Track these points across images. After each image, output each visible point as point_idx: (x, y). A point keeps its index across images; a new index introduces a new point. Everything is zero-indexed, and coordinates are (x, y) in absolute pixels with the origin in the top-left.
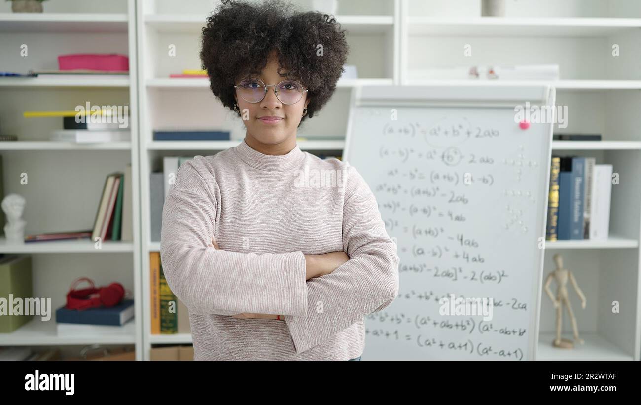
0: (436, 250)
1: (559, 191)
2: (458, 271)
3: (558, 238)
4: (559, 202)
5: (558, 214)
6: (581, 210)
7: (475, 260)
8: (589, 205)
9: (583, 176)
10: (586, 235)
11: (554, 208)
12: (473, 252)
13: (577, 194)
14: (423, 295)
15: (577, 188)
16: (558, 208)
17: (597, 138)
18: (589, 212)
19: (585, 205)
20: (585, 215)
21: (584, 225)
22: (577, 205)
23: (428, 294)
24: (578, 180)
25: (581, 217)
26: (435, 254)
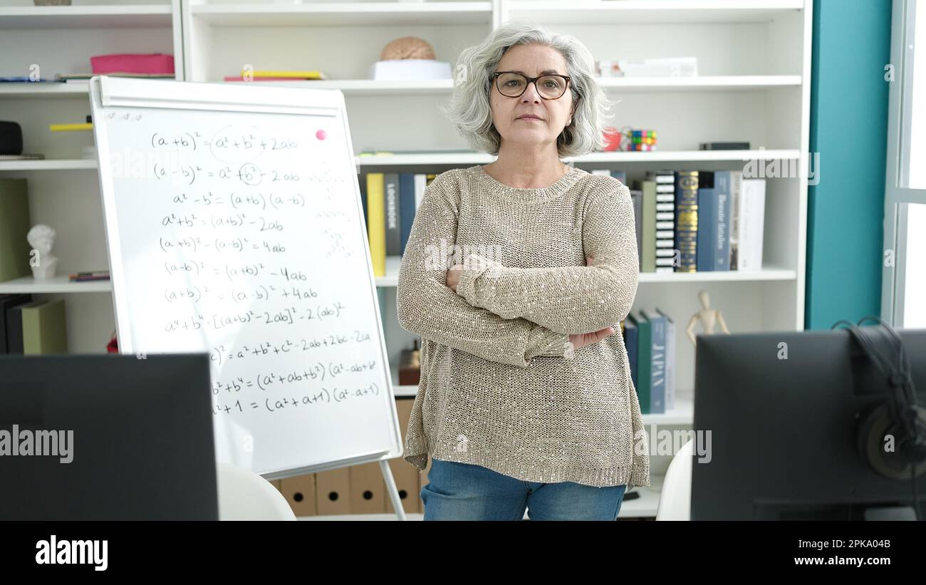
0: (262, 291)
1: (698, 211)
2: (291, 311)
3: (697, 270)
4: (698, 226)
5: (697, 240)
6: (726, 236)
7: (307, 295)
8: (736, 228)
9: (728, 193)
10: (733, 265)
11: (693, 232)
12: (302, 287)
13: (721, 216)
14: (259, 349)
15: (721, 207)
16: (697, 232)
17: (745, 146)
18: (736, 237)
19: (732, 227)
20: (732, 241)
21: (730, 252)
22: (721, 227)
23: (265, 347)
24: (722, 198)
25: (726, 243)
26: (260, 296)
